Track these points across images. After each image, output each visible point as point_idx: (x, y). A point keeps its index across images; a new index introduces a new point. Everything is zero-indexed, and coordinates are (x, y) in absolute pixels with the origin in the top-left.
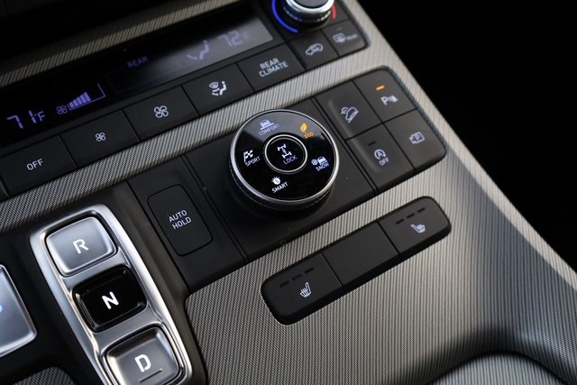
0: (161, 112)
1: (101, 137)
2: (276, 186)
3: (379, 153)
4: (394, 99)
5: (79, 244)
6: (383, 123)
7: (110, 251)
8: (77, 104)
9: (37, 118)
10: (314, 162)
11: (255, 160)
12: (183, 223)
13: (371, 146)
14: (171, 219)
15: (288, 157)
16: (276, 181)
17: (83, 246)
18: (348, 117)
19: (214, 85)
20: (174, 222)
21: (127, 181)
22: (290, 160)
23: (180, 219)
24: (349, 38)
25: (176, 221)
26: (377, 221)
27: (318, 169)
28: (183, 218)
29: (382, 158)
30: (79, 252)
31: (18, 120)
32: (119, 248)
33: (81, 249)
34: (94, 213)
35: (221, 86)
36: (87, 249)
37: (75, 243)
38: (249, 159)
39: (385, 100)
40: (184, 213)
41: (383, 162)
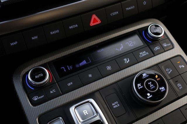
0: (109, 68)
1: (90, 76)
2: (148, 96)
3: (179, 85)
4: (183, 66)
5: (85, 112)
6: (180, 75)
7: (95, 115)
8: (82, 64)
9: (70, 68)
10: (160, 89)
11: (142, 87)
12: (117, 106)
13: (176, 82)
14: (113, 105)
15: (152, 86)
16: (148, 94)
17: (86, 112)
18: (169, 72)
19: (125, 60)
20: (114, 106)
21: (98, 90)
22: (152, 88)
23: (116, 105)
24: (168, 45)
25: (115, 105)
26: (179, 108)
27: (162, 91)
28: (117, 104)
29: (180, 87)
30: (85, 115)
31: (64, 69)
32: (98, 114)
33: (86, 113)
34: (90, 101)
35: (127, 60)
36: (88, 114)
37: (84, 111)
38: (139, 87)
39: (180, 67)
40: (117, 102)
41: (180, 88)
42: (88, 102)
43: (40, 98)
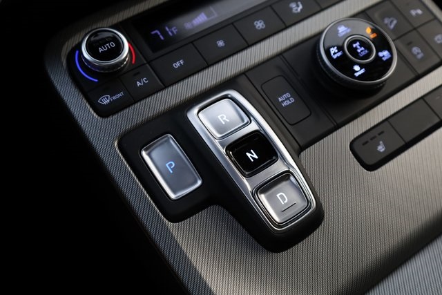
0: (259, 25)
1: (221, 43)
2: (357, 72)
3: (416, 50)
4: (419, 12)
5: (222, 117)
6: (415, 29)
7: (246, 121)
8: (200, 20)
9: (172, 32)
10: (381, 54)
11: (339, 54)
12: (289, 102)
13: (410, 45)
14: (280, 100)
15: (362, 51)
16: (357, 68)
17: (225, 119)
18: (391, 24)
19: (293, 5)
20: (283, 102)
21: (244, 73)
22: (363, 53)
23: (286, 99)
25: (284, 101)
26: (422, 98)
27: (384, 59)
28: (288, 99)
29: (418, 53)
30: (224, 123)
31: (159, 33)
32: (252, 118)
33: (224, 121)
34: (229, 96)
35: (298, 6)
36: (228, 121)
37: (219, 117)
38: (335, 54)
39: (413, 13)
40: (288, 95)
41: (420, 56)
42: (225, 97)
43: (114, 98)
